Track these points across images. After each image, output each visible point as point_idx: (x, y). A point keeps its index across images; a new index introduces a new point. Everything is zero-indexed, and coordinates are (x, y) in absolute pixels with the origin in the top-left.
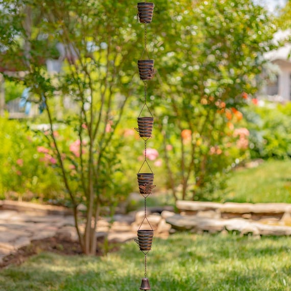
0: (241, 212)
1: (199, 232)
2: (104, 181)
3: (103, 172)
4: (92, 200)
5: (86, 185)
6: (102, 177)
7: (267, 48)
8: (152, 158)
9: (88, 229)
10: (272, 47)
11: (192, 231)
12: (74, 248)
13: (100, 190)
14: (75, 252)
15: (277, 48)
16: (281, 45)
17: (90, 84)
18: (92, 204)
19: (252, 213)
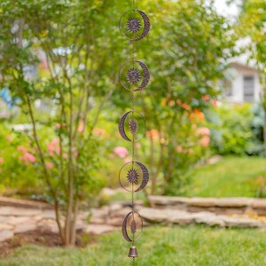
0: (207, 205)
1: (170, 225)
2: (82, 178)
3: (82, 170)
4: (72, 195)
5: (66, 182)
6: (82, 174)
7: (230, 55)
8: (122, 156)
9: (68, 223)
10: (234, 54)
11: (163, 224)
12: (55, 241)
13: (79, 187)
14: (56, 244)
15: (238, 54)
16: (243, 51)
17: (70, 88)
18: (71, 200)
19: (217, 207)
